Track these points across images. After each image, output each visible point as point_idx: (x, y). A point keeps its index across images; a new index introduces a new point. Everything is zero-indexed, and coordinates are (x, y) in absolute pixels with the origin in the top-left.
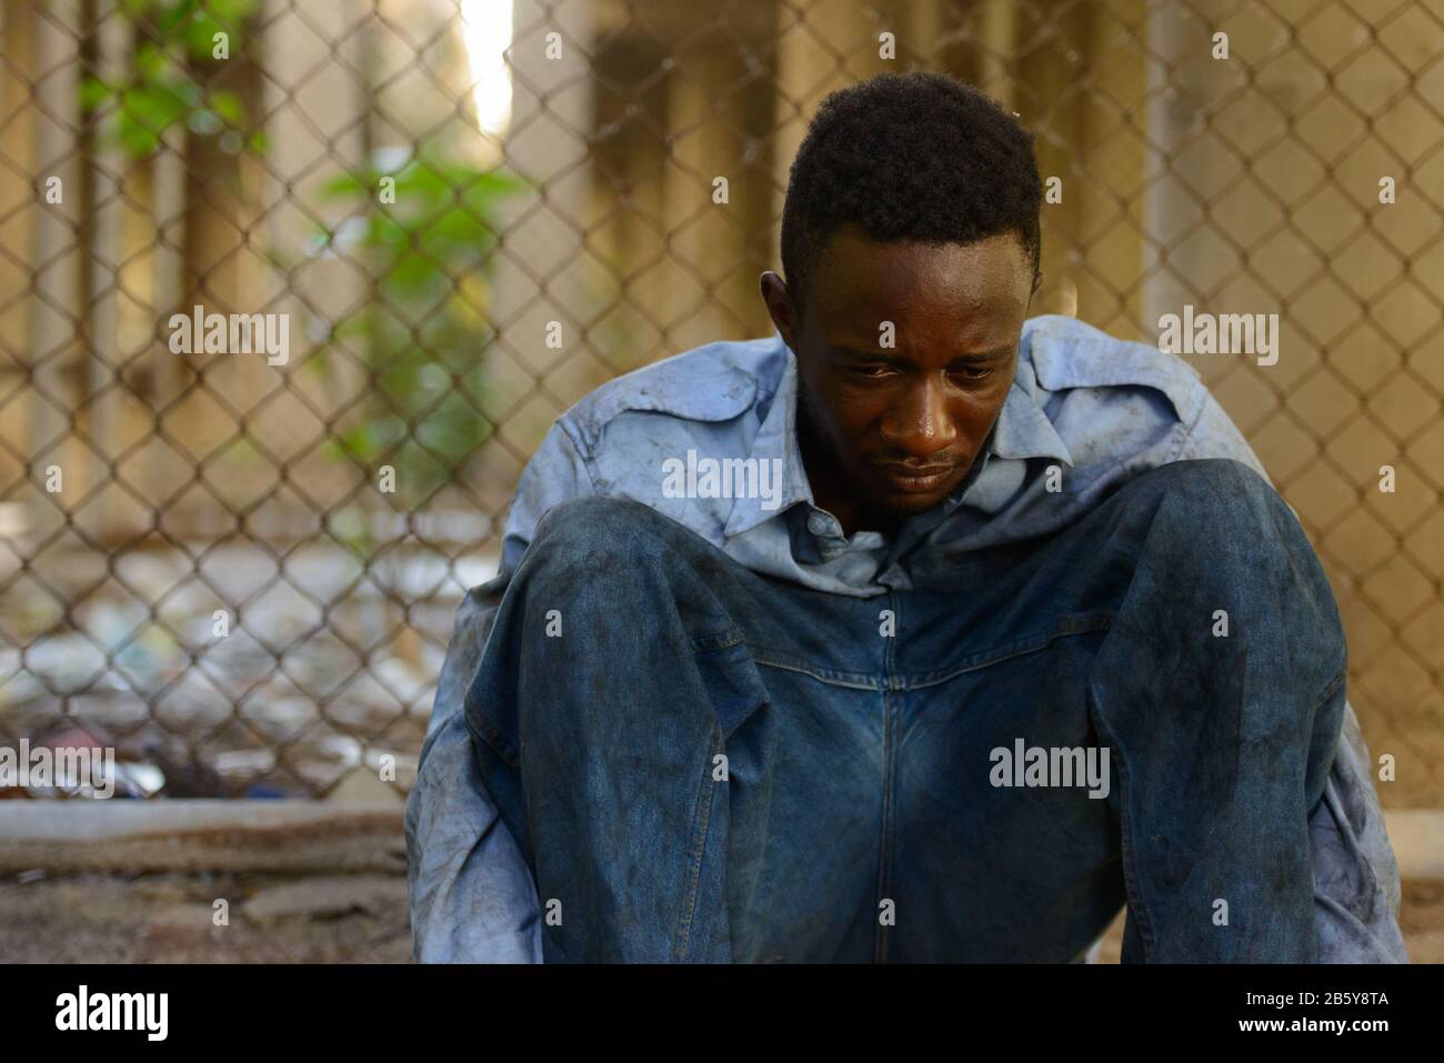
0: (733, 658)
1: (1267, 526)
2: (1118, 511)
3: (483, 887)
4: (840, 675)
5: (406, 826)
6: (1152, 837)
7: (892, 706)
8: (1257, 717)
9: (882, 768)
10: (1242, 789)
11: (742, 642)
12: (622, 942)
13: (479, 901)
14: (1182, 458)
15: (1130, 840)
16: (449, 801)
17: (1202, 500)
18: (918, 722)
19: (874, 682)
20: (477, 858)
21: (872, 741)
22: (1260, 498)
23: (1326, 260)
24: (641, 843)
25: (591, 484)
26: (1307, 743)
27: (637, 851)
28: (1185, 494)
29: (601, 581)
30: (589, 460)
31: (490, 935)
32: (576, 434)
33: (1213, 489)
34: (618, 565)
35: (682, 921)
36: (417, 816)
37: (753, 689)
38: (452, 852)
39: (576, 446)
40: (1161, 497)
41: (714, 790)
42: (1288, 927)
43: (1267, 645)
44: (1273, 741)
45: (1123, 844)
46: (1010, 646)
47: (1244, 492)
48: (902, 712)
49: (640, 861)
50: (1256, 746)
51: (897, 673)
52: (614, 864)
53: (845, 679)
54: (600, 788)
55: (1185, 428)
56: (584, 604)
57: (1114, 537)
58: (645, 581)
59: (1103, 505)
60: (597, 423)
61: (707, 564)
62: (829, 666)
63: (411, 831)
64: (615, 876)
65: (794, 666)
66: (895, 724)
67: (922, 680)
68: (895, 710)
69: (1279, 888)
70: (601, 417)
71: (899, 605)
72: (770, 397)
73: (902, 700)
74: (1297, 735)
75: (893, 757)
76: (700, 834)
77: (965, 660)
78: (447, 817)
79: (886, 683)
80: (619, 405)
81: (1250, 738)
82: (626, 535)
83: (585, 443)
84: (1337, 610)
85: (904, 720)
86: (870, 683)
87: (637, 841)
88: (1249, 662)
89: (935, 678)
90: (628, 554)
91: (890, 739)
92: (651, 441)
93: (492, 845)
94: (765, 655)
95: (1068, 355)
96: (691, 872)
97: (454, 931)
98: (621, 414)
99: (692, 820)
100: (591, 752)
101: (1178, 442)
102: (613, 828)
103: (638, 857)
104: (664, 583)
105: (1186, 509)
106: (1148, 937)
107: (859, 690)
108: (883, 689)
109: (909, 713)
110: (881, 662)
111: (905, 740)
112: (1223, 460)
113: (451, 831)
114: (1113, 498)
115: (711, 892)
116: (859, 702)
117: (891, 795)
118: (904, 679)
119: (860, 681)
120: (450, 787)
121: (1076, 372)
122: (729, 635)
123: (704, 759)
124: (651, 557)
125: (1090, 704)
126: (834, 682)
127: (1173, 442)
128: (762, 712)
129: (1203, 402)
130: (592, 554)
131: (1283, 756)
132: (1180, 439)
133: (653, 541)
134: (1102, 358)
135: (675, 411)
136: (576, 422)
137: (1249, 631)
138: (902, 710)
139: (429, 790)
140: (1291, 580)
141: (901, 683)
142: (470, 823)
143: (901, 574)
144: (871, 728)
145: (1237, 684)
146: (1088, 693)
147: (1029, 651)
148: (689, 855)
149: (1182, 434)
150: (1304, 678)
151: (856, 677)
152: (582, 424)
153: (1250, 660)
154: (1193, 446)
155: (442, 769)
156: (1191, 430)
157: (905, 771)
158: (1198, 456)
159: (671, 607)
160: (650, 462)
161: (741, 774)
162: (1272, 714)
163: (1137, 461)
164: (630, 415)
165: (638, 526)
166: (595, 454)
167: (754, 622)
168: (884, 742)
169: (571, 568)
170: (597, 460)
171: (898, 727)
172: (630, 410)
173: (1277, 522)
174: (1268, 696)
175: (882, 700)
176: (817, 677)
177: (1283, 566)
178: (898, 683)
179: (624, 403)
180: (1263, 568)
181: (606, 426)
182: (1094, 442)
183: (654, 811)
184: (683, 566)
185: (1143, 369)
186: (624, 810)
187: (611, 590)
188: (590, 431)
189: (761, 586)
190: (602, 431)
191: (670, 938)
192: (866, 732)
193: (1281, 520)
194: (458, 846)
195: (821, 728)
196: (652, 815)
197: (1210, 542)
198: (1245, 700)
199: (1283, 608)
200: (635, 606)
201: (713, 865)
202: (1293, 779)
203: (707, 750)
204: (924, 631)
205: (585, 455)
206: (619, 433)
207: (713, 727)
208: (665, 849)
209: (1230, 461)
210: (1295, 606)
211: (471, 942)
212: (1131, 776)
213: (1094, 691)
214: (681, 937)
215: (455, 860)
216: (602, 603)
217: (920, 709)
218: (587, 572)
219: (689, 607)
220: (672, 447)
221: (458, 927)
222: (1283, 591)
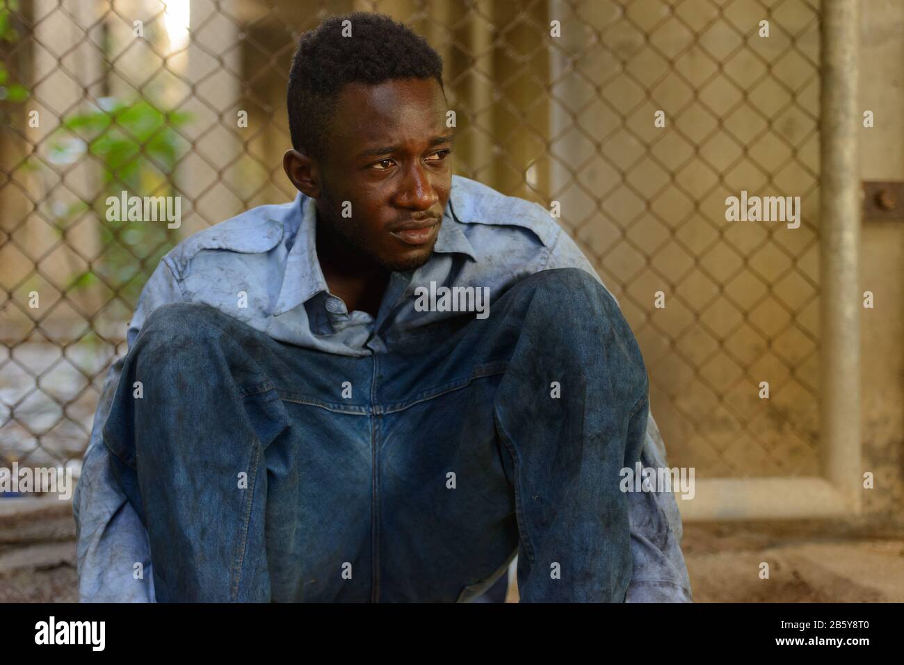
0: (267, 399)
1: (598, 307)
2: (510, 301)
3: (116, 546)
4: (342, 407)
5: (74, 512)
6: (533, 497)
7: (375, 425)
8: (593, 422)
9: (370, 461)
10: (585, 466)
11: (273, 389)
12: (199, 574)
13: (115, 555)
14: (548, 268)
15: (521, 500)
16: (94, 495)
17: (558, 292)
18: (391, 433)
19: (364, 410)
20: (113, 529)
21: (363, 445)
22: (593, 290)
23: (648, 147)
24: (209, 513)
25: (181, 294)
26: (625, 437)
27: (207, 519)
28: (548, 289)
29: (181, 354)
30: (181, 280)
31: (120, 575)
32: (172, 265)
33: (565, 285)
34: (192, 344)
35: (237, 560)
36: (79, 505)
37: (280, 417)
38: (97, 526)
39: (173, 273)
40: (534, 291)
41: (256, 479)
42: (614, 548)
43: (599, 379)
44: (603, 436)
45: (516, 502)
46: (446, 386)
47: (584, 287)
48: (381, 428)
49: (209, 525)
50: (592, 440)
51: (378, 404)
52: (192, 527)
53: (345, 409)
54: (182, 480)
55: (548, 250)
56: (171, 368)
57: (507, 316)
58: (209, 353)
59: (501, 298)
60: (185, 258)
61: (252, 342)
62: (335, 401)
63: (76, 514)
64: (192, 534)
65: (312, 402)
66: (377, 436)
67: (392, 408)
68: (377, 427)
69: (608, 525)
70: (187, 254)
71: (378, 364)
72: (293, 236)
73: (381, 421)
74: (618, 432)
75: (377, 456)
76: (247, 507)
77: (419, 395)
78: (93, 504)
79: (371, 410)
80: (198, 247)
81: (590, 435)
82: (197, 325)
83: (178, 271)
84: (642, 358)
85: (383, 432)
86: (361, 411)
87: (207, 513)
88: (587, 389)
89: (401, 407)
90: (198, 337)
91: (375, 444)
92: (220, 268)
93: (122, 520)
94: (293, 397)
95: (476, 204)
96: (242, 530)
97: (100, 574)
98: (199, 252)
99: (242, 498)
100: (176, 459)
101: (545, 258)
102: (191, 505)
103: (207, 522)
104: (221, 354)
105: (549, 298)
106: (532, 558)
107: (354, 415)
108: (369, 415)
109: (386, 428)
110: (368, 397)
111: (384, 445)
112: (572, 268)
113: (96, 512)
114: (506, 294)
115: (255, 542)
116: (355, 422)
117: (377, 480)
118: (382, 408)
119: (355, 410)
120: (95, 486)
121: (480, 214)
122: (265, 385)
123: (249, 461)
124: (212, 338)
125: (495, 418)
126: (338, 411)
127: (541, 258)
128: (287, 432)
129: (559, 234)
130: (175, 337)
131: (610, 445)
132: (546, 256)
133: (214, 329)
134: (496, 207)
135: (234, 248)
136: (173, 259)
137: (588, 371)
138: (382, 425)
139: (84, 488)
140: (613, 339)
141: (380, 410)
142: (107, 507)
143: (381, 343)
144: (363, 438)
145: (581, 403)
146: (494, 413)
147: (457, 388)
148: (240, 520)
149: (547, 254)
150: (622, 399)
151: (352, 407)
152: (176, 259)
153: (588, 388)
154: (553, 260)
155: (91, 475)
156: (551, 251)
157: (385, 464)
158: (557, 267)
159: (226, 369)
160: (219, 280)
161: (276, 470)
162: (602, 420)
163: (521, 271)
164: (205, 253)
165: (204, 320)
166: (184, 277)
167: (285, 376)
168: (371, 446)
169: (163, 346)
170: (186, 281)
171: (379, 438)
172: (205, 249)
173: (604, 304)
174: (599, 410)
175: (369, 422)
176: (327, 409)
177: (607, 331)
178: (379, 410)
179: (201, 245)
180: (596, 332)
181: (191, 260)
182: (491, 256)
183: (217, 494)
184: (234, 343)
185: (520, 215)
186: (197, 494)
187: (188, 359)
188: (181, 263)
189: (288, 353)
190: (189, 263)
191: (229, 572)
192: (359, 441)
193: (606, 303)
194: (100, 521)
195: (332, 439)
196: (216, 496)
197: (563, 317)
198: (586, 412)
199: (608, 357)
200: (203, 369)
201: (256, 525)
202: (615, 459)
203: (250, 455)
204: (395, 377)
205: (178, 277)
206: (199, 264)
207: (254, 441)
208: (225, 517)
209: (575, 269)
210: (616, 355)
211: (109, 580)
212: (521, 461)
213: (497, 410)
214: (236, 571)
215: (98, 531)
216: (182, 368)
217: (393, 425)
218: (172, 349)
219: (237, 368)
220: (232, 271)
221: (103, 572)
222: (608, 346)
